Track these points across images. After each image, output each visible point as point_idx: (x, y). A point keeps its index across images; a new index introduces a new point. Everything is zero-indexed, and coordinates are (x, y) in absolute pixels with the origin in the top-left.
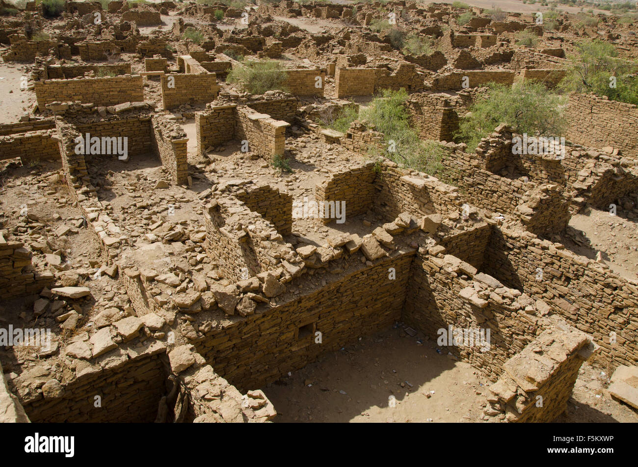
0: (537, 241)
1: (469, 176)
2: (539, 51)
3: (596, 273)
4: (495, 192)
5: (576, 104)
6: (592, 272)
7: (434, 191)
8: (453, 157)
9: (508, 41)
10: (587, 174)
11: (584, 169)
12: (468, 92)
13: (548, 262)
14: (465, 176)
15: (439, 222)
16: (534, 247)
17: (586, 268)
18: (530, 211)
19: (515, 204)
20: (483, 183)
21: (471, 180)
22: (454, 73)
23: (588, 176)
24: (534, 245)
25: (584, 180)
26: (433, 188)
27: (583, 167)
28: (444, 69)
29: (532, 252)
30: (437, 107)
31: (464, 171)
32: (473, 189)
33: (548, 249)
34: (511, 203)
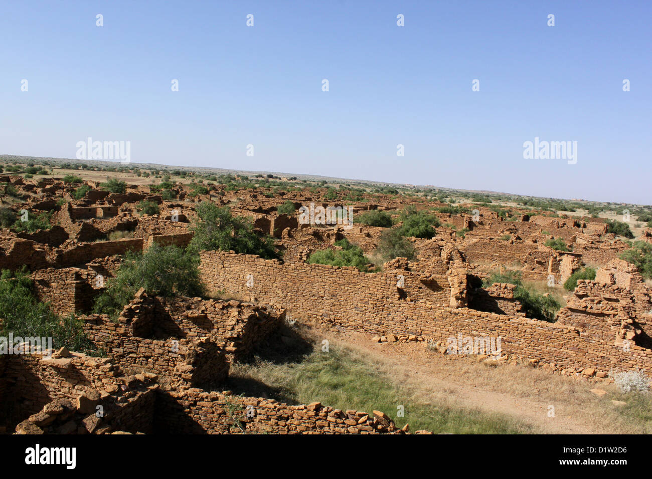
0: (205, 394)
1: (119, 346)
2: (163, 218)
3: (267, 409)
4: (150, 357)
5: (209, 261)
6: (263, 409)
7: (83, 368)
8: (96, 329)
9: (131, 211)
10: (233, 323)
11: (230, 319)
12: (99, 263)
13: (221, 412)
14: (114, 347)
15: (96, 399)
16: (203, 401)
17: (258, 407)
18: (190, 367)
19: (173, 365)
20: (135, 351)
21: (121, 350)
22: (78, 246)
23: (235, 325)
24: (202, 399)
25: (233, 329)
26: (82, 364)
27: (229, 317)
28: (66, 243)
29: (203, 407)
30: (67, 282)
31: (112, 342)
32: (125, 359)
33: (217, 399)
34: (168, 365)
